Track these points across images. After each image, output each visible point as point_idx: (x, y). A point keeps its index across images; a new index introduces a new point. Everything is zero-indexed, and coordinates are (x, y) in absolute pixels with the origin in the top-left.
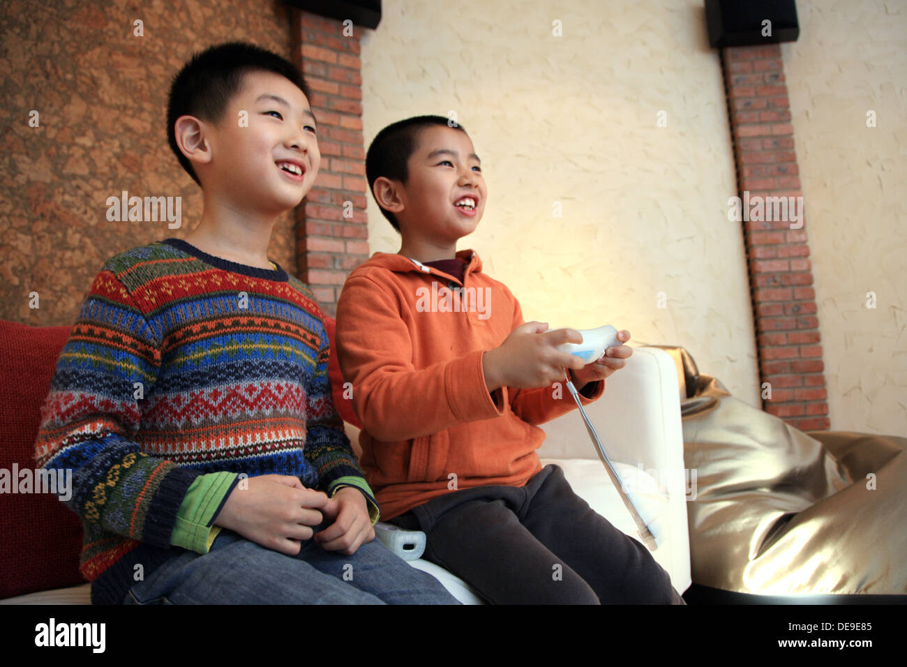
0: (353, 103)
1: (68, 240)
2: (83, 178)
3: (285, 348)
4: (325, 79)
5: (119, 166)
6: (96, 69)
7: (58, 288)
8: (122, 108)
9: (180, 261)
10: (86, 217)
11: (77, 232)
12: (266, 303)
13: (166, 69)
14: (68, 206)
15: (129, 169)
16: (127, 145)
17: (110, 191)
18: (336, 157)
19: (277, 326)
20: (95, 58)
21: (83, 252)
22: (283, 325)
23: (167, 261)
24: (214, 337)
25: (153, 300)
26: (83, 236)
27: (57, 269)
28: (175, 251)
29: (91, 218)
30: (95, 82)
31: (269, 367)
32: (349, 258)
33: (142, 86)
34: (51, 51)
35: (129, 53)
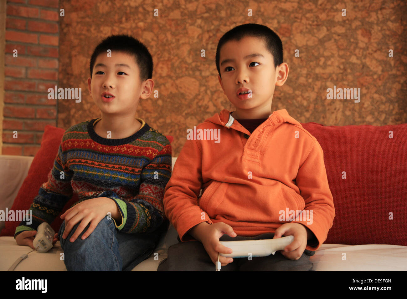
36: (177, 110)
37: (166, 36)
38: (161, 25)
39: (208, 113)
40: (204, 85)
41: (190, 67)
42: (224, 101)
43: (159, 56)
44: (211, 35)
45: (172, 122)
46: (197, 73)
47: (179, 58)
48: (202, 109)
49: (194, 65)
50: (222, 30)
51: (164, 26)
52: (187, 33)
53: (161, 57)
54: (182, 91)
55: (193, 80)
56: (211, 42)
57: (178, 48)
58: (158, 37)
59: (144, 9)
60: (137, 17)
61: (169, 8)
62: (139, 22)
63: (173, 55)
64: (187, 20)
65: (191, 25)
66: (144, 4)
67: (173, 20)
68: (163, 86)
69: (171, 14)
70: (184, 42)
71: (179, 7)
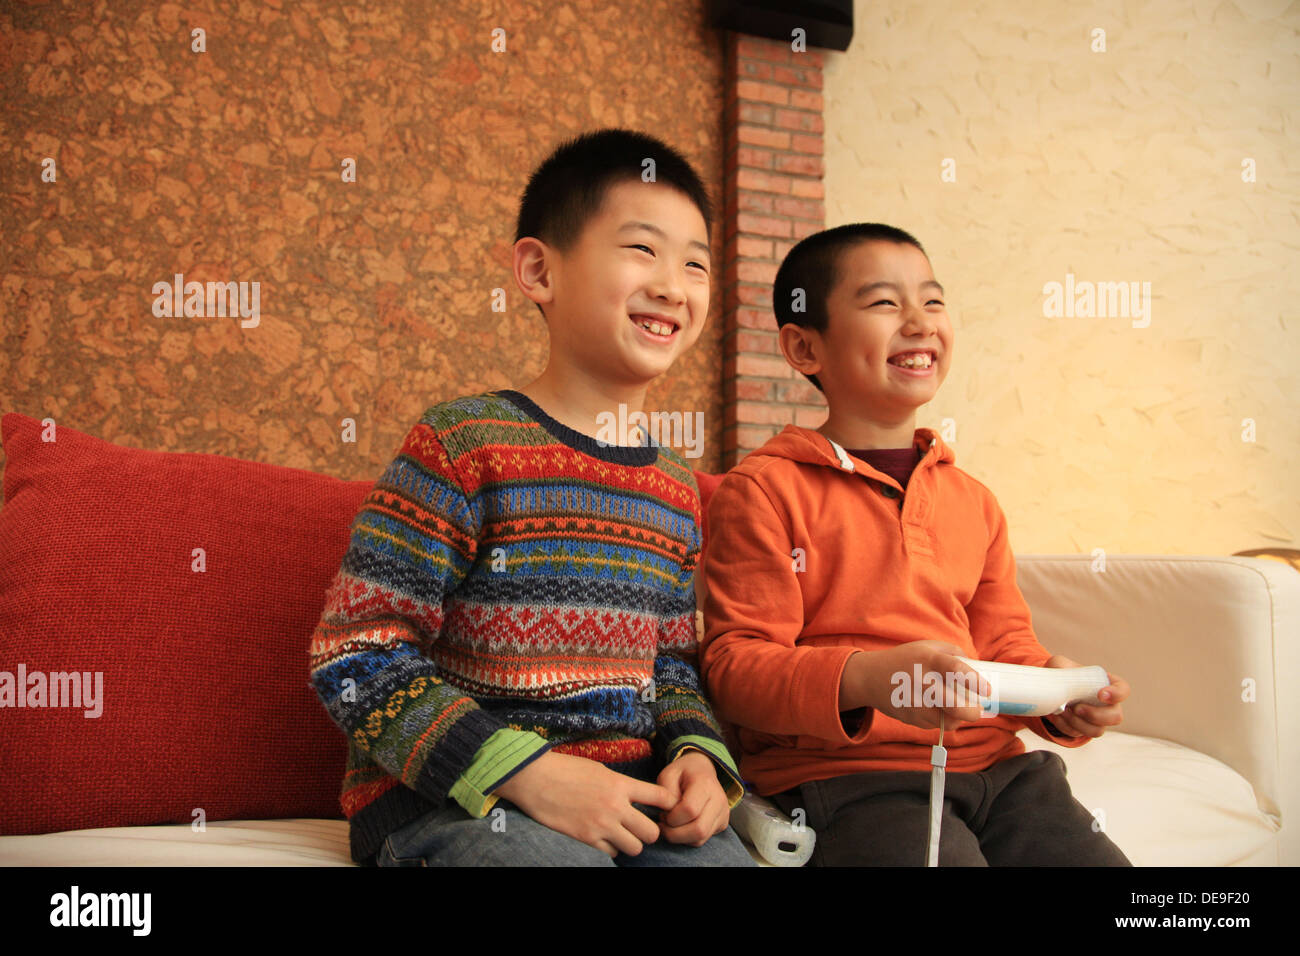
0: (810, 161)
1: (420, 357)
2: (443, 277)
3: (629, 565)
4: (771, 127)
5: (488, 260)
6: (464, 135)
7: (404, 418)
8: (494, 184)
9: (517, 425)
10: (443, 328)
11: (431, 346)
12: (617, 500)
13: (553, 128)
14: (423, 313)
15: (501, 264)
16: (499, 232)
17: (475, 292)
19: (625, 534)
20: (464, 122)
21: (437, 373)
22: (633, 531)
23: (503, 423)
24: (540, 540)
25: (478, 475)
26: (438, 352)
27: (405, 394)
28: (513, 409)
29: (449, 329)
30: (462, 152)
31: (601, 589)
33: (521, 153)
34: (411, 118)
35: (506, 112)
36: (238, 399)
37: (223, 201)
38: (212, 171)
39: (318, 415)
40: (315, 345)
41: (282, 292)
42: (362, 392)
43: (198, 248)
44: (342, 225)
45: (220, 429)
46: (299, 312)
47: (254, 264)
48: (305, 404)
49: (291, 288)
50: (367, 219)
51: (220, 174)
52: (281, 207)
53: (204, 251)
54: (255, 350)
55: (287, 326)
56: (338, 243)
57: (254, 238)
58: (199, 200)
59: (169, 117)
60: (144, 133)
61: (240, 134)
62: (149, 148)
63: (237, 253)
64: (284, 177)
65: (293, 189)
66: (171, 105)
67: (246, 166)
68: (202, 329)
69: (244, 150)
70: (270, 226)
71: (264, 136)
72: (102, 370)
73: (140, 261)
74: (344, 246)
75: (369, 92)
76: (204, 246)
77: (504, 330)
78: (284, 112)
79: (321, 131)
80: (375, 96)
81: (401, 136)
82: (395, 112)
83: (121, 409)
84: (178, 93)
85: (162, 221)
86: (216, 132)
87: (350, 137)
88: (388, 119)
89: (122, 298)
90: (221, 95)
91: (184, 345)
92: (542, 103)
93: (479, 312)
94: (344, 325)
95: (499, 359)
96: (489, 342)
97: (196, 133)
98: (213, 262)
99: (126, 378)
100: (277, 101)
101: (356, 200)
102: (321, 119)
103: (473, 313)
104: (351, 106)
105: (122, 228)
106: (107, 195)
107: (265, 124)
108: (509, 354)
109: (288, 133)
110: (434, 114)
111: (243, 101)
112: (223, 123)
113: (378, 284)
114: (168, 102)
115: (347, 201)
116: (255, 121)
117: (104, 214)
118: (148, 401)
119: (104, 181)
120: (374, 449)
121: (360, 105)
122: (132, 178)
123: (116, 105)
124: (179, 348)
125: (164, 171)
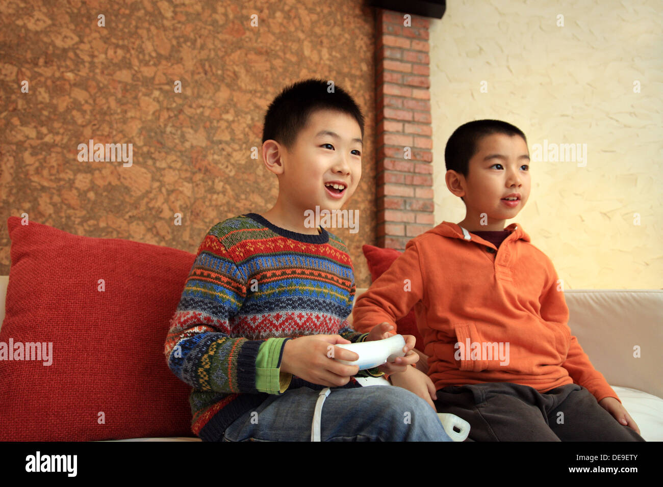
0: (423, 79)
1: (215, 187)
2: (227, 143)
4: (401, 61)
5: (251, 134)
6: (237, 65)
7: (207, 220)
8: (253, 92)
9: (258, 230)
10: (227, 171)
11: (221, 181)
13: (284, 62)
14: (216, 162)
15: (257, 135)
16: (257, 118)
17: (244, 151)
18: (409, 122)
19: (320, 275)
20: (237, 58)
21: (225, 195)
22: (323, 274)
23: (250, 230)
25: (242, 254)
26: (225, 184)
27: (207, 207)
28: (255, 223)
29: (231, 171)
30: (236, 75)
32: (417, 201)
33: (267, 75)
34: (208, 56)
35: (259, 53)
36: (118, 210)
37: (107, 102)
38: (101, 85)
39: (161, 219)
40: (159, 180)
41: (140, 152)
42: (184, 206)
43: (95, 128)
44: (172, 115)
45: (108, 227)
46: (150, 162)
47: (125, 136)
48: (154, 212)
49: (145, 149)
50: (186, 111)
51: (106, 86)
52: (139, 104)
53: (98, 129)
54: (126, 183)
55: (143, 170)
56: (170, 124)
57: (125, 122)
58: (94, 100)
59: (77, 55)
60: (63, 64)
61: (115, 65)
62: (67, 72)
63: (116, 130)
64: (141, 88)
65: (145, 95)
66: (78, 48)
67: (120, 82)
68: (97, 172)
69: (118, 73)
70: (133, 115)
71: (129, 66)
72: (43, 194)
73: (63, 134)
74: (173, 126)
75: (185, 42)
76: (97, 126)
77: (260, 171)
78: (140, 52)
79: (160, 63)
80: (189, 44)
81: (203, 66)
82: (200, 53)
83: (53, 216)
84: (82, 42)
85: (75, 113)
86: (102, 63)
87: (175, 66)
88: (196, 56)
89: (53, 155)
90: (105, 43)
91: (88, 181)
92: (278, 48)
93: (246, 162)
94: (174, 169)
95: (257, 188)
96: (252, 178)
97: (92, 64)
98: (103, 135)
99: (56, 199)
100: (135, 47)
101: (179, 101)
102: (160, 56)
103: (243, 162)
104: (176, 49)
105: (52, 116)
106: (44, 98)
107: (129, 59)
108: (262, 185)
109: (142, 64)
110: (221, 54)
111: (117, 46)
112: (107, 58)
113: (192, 147)
114: (76, 46)
115: (175, 102)
116: (124, 58)
117: (42, 109)
118: (69, 212)
119: (42, 90)
120: (191, 237)
121: (181, 49)
122: (57, 88)
123: (47, 48)
124: (85, 182)
125: (75, 85)
